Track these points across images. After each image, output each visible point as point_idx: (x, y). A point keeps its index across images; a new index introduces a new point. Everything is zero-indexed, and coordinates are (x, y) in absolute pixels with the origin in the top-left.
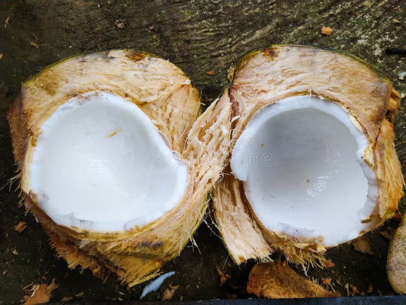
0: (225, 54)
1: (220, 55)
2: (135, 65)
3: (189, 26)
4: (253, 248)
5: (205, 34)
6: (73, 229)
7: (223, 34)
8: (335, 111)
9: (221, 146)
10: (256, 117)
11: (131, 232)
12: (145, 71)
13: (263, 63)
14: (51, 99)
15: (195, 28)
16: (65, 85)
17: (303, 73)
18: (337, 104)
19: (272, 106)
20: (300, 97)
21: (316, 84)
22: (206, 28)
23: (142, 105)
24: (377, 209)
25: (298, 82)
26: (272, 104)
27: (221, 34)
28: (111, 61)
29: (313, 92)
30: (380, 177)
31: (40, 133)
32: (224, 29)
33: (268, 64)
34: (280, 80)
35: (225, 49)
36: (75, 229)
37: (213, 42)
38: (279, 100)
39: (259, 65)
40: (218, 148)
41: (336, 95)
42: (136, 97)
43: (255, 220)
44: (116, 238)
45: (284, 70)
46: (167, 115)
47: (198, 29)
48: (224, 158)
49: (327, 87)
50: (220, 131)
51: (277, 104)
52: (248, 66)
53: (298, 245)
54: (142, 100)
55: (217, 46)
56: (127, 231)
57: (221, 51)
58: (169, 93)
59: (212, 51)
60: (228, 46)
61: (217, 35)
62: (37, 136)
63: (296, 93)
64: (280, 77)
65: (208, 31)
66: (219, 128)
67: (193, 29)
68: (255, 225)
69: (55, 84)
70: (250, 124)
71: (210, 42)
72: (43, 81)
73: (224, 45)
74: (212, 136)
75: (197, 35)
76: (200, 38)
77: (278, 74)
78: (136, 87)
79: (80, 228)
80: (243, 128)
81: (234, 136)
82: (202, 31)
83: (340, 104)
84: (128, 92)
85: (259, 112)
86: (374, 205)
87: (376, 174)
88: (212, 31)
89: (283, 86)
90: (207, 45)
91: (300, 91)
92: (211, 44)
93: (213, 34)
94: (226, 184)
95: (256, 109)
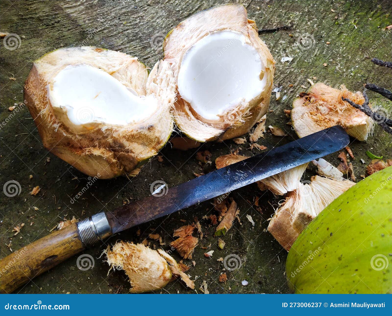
0: (152, 56)
1: (149, 57)
2: (99, 54)
3: (123, 47)
4: (210, 134)
5: (135, 49)
6: (95, 122)
7: (147, 47)
8: (225, 35)
9: (169, 83)
10: (185, 59)
11: (131, 124)
12: (107, 56)
13: (178, 34)
14: (55, 67)
15: (127, 47)
16: (61, 61)
17: (202, 26)
18: (225, 31)
19: (191, 49)
20: (205, 37)
21: (211, 27)
22: (135, 45)
23: (112, 74)
24: (263, 64)
25: (201, 32)
26: (191, 48)
27: (145, 47)
28: (84, 51)
29: (210, 32)
30: (256, 47)
31: (55, 82)
32: (147, 44)
33: (182, 32)
34: (191, 36)
35: (151, 54)
36: (96, 122)
37: (142, 51)
38: (194, 44)
39: (176, 36)
40: (168, 85)
41: (222, 27)
42: (106, 69)
43: (206, 123)
44: (123, 127)
45: (191, 30)
46: (128, 78)
47: (129, 47)
48: (174, 90)
49: (216, 25)
50: (166, 74)
51: (194, 46)
52: (170, 41)
53: (233, 112)
54: (111, 70)
55: (145, 53)
56: (129, 124)
57: (149, 55)
58: (126, 65)
59: (143, 56)
60: (153, 52)
61: (143, 48)
62: (53, 84)
63: (202, 37)
64: (190, 34)
65: (136, 47)
66: (165, 73)
67: (126, 48)
68: (207, 125)
69: (54, 61)
70: (183, 63)
71: (140, 52)
72: (46, 60)
73: (150, 52)
74: (162, 80)
75: (130, 50)
76: (133, 51)
77: (189, 33)
78: (104, 64)
79: (99, 121)
80: (179, 67)
81: (176, 76)
82: (133, 47)
83: (225, 30)
84: (100, 65)
85: (185, 54)
86: (260, 63)
87: (254, 47)
88: (139, 46)
89: (194, 37)
90: (139, 54)
91: (203, 35)
92: (141, 53)
93: (140, 47)
94: (180, 111)
95: (183, 54)
